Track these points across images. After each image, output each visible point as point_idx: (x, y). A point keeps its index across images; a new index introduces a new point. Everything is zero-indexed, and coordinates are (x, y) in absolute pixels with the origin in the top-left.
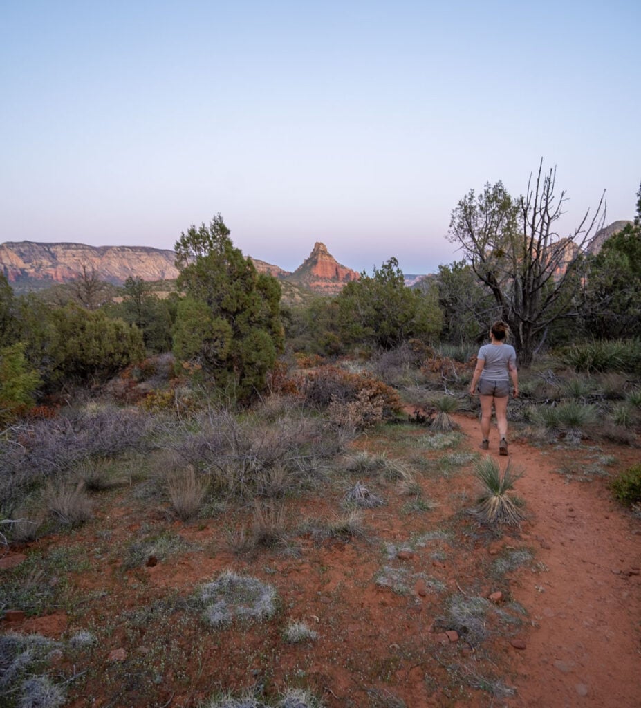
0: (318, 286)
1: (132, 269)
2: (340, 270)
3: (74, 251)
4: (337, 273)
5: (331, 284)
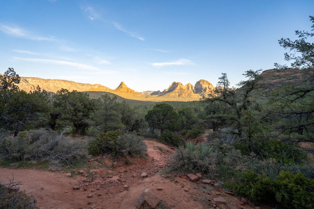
0: (122, 94)
1: (58, 87)
2: (129, 89)
3: (36, 80)
4: (128, 91)
5: (126, 94)
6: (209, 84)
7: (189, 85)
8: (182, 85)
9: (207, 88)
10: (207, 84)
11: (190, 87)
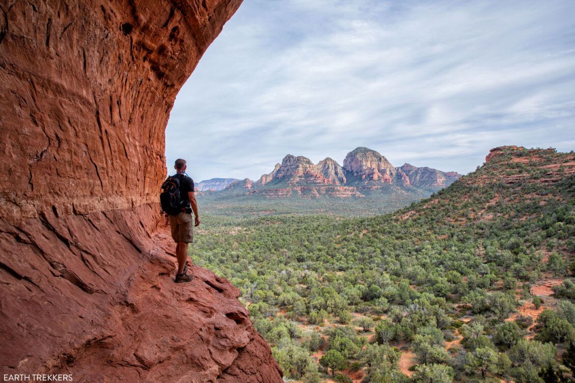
6: (380, 159)
7: (329, 163)
8: (309, 162)
9: (376, 171)
10: (375, 159)
11: (330, 166)
